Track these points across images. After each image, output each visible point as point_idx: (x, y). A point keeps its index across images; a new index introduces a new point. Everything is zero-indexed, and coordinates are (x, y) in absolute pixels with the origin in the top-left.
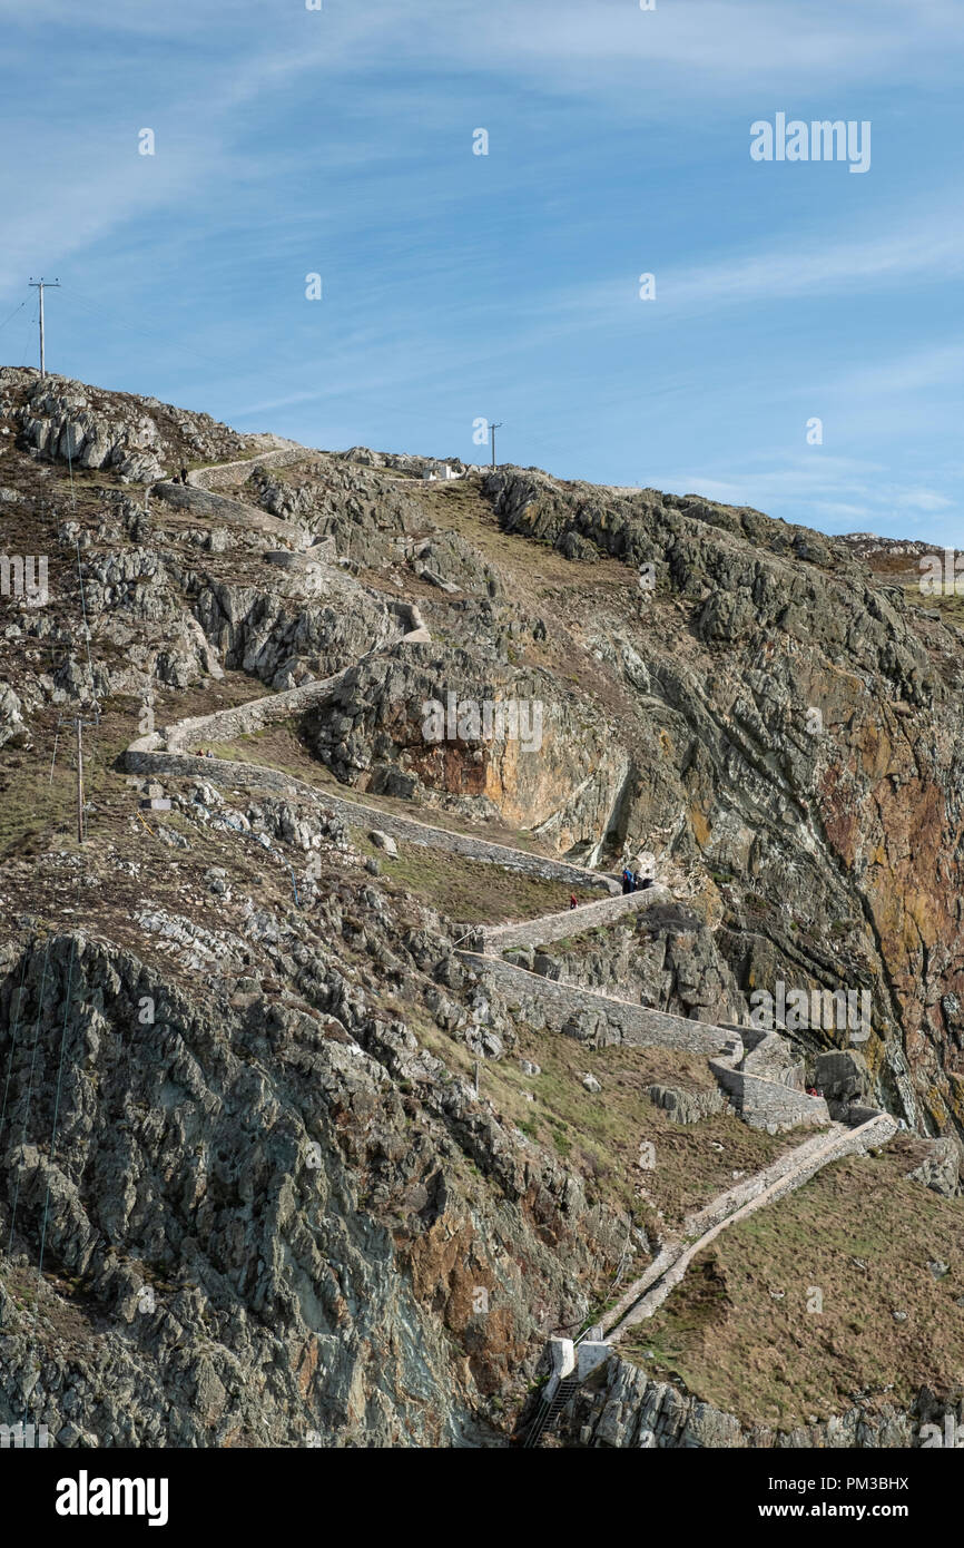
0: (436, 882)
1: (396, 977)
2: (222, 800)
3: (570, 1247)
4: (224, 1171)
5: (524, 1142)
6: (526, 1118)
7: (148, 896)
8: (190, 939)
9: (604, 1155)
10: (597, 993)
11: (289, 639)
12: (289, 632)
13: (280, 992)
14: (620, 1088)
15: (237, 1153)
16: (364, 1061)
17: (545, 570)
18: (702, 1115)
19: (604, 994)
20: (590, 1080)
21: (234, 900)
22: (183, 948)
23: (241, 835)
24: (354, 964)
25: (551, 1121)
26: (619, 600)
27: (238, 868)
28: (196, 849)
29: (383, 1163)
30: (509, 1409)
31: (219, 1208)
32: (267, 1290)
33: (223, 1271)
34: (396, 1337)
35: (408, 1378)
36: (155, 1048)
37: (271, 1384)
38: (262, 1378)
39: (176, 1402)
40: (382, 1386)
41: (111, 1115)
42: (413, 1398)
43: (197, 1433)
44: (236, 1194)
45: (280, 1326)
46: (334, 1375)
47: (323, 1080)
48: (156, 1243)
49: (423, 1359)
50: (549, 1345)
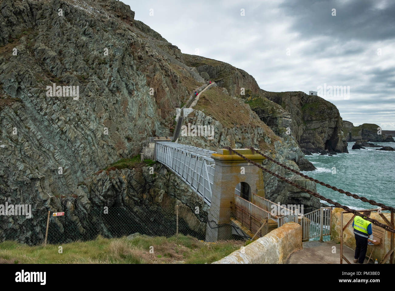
4: (101, 56)
15: (104, 52)
29: (142, 60)
30: (169, 122)
31: (100, 64)
32: (114, 85)
33: (101, 80)
34: (146, 101)
35: (148, 112)
36: (80, 25)
37: (116, 109)
38: (113, 107)
39: (89, 110)
40: (143, 113)
41: (67, 39)
42: (149, 117)
43: (96, 119)
44: (105, 61)
45: (118, 94)
46: (131, 108)
47: (128, 37)
48: (81, 71)
49: (152, 108)
50: (175, 110)
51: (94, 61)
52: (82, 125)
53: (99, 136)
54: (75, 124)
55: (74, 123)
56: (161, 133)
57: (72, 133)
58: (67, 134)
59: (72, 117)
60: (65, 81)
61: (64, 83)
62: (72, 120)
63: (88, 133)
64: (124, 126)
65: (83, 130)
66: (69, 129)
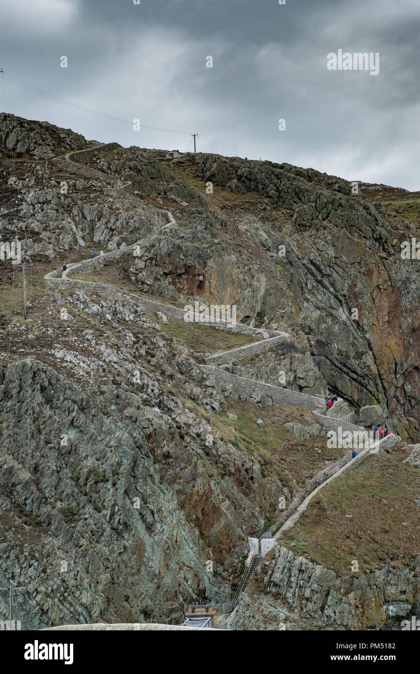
0: (186, 334)
1: (171, 377)
2: (89, 299)
3: (255, 497)
4: (98, 466)
5: (233, 449)
6: (233, 439)
7: (58, 343)
8: (78, 362)
9: (268, 454)
10: (260, 383)
11: (113, 227)
12: (114, 224)
13: (120, 384)
14: (273, 425)
15: (104, 458)
16: (160, 414)
17: (223, 197)
18: (311, 436)
19: (264, 383)
20: (260, 421)
21: (97, 344)
22: (76, 366)
23: (98, 315)
24: (152, 371)
25: (244, 440)
26: (256, 209)
27: (98, 330)
28: (78, 321)
29: (171, 460)
30: (230, 571)
31: (96, 483)
32: (120, 519)
33: (99, 512)
34: (179, 539)
35: (185, 559)
36: (65, 411)
37: (123, 562)
38: (119, 559)
39: (80, 571)
40: (174, 562)
41: (46, 442)
42: (188, 567)
43: (90, 585)
44: (104, 476)
45: (126, 536)
46: (151, 557)
47: (142, 424)
48: (68, 499)
49: (192, 548)
50: (248, 541)
51: (87, 479)
52: (69, 598)
53: (96, 615)
54: (61, 596)
55: (58, 595)
56: (216, 592)
57: (56, 612)
58: (49, 614)
59: (55, 587)
60: (44, 522)
61: (44, 525)
62: (56, 591)
63: (80, 609)
64: (139, 590)
65: (72, 606)
66: (52, 606)
